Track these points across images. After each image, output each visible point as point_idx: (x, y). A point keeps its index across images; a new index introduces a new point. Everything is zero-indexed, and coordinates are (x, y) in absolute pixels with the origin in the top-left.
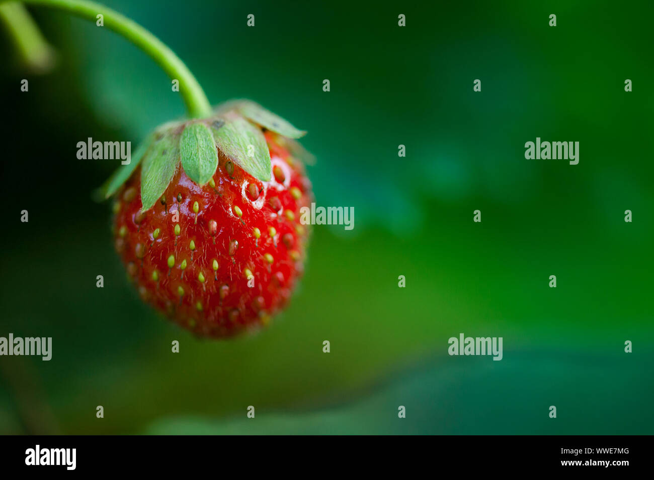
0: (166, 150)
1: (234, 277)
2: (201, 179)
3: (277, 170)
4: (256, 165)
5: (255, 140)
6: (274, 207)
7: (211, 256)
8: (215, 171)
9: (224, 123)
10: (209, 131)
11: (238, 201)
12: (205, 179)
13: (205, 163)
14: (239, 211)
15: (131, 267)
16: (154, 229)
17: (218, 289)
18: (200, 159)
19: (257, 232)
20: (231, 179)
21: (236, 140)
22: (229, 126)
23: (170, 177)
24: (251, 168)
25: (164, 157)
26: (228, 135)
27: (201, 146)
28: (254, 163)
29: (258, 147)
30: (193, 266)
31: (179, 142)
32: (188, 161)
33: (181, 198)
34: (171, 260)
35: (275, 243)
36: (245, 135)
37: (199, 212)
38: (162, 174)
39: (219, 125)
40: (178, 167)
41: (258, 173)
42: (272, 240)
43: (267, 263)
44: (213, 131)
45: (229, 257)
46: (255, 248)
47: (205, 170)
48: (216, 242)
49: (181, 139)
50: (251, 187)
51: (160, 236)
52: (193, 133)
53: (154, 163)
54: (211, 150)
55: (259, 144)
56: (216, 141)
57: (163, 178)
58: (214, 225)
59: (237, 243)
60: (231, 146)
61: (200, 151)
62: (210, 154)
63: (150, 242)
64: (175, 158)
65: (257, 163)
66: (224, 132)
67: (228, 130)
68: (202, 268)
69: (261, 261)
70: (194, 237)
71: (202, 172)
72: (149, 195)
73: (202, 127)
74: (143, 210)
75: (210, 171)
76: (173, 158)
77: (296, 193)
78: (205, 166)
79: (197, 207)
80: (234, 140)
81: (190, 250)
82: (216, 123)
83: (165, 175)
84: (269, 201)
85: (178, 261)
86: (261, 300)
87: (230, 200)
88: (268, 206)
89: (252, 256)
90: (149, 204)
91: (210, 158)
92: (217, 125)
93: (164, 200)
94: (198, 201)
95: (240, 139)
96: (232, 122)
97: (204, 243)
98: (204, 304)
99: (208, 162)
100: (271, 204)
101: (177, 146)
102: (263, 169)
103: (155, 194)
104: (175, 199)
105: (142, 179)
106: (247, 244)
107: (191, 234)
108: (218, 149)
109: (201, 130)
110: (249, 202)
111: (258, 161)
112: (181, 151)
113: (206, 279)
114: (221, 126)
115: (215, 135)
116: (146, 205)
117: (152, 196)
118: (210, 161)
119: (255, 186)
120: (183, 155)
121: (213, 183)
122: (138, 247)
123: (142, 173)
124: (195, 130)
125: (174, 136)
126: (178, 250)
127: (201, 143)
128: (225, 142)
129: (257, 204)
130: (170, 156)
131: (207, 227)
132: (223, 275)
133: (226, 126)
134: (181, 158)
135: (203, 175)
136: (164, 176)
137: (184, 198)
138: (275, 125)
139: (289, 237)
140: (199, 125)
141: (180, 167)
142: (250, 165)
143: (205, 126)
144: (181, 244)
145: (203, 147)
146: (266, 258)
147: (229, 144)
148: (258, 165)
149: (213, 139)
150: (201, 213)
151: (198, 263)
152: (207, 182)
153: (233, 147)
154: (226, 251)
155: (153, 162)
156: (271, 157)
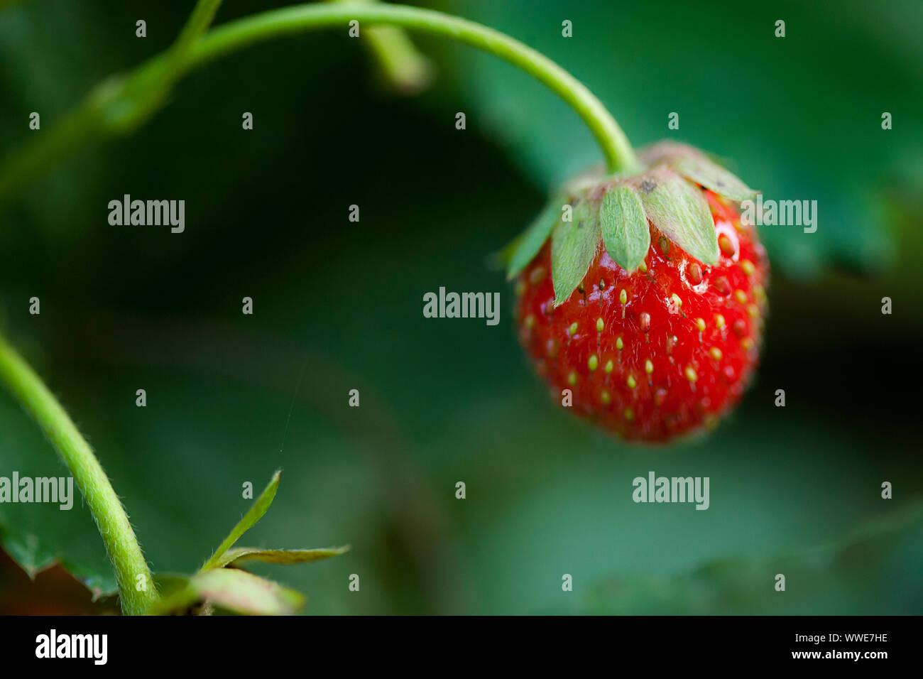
0: (583, 222)
1: (672, 379)
2: (629, 263)
3: (724, 240)
4: (699, 242)
5: (695, 206)
6: (722, 290)
7: (643, 356)
8: (646, 252)
9: (655, 186)
10: (637, 197)
11: (677, 288)
12: (635, 263)
13: (633, 241)
14: (677, 299)
15: (541, 366)
16: (571, 323)
17: (653, 394)
18: (627, 236)
19: (701, 323)
20: (666, 259)
21: (672, 209)
22: (661, 190)
23: (590, 259)
24: (691, 246)
25: (581, 231)
26: (661, 202)
27: (628, 218)
28: (695, 238)
29: (699, 215)
30: (622, 370)
31: (598, 211)
32: (612, 239)
33: (604, 285)
34: (593, 361)
35: (724, 335)
36: (683, 202)
37: (627, 303)
38: (579, 254)
39: (648, 189)
40: (599, 246)
41: (701, 252)
42: (720, 333)
43: (714, 359)
44: (642, 197)
45: (667, 356)
46: (698, 344)
47: (634, 252)
48: (650, 340)
49: (602, 208)
50: (692, 268)
51: (578, 331)
52: (617, 201)
53: (568, 238)
54: (641, 223)
55: (700, 211)
56: (646, 211)
57: (580, 260)
58: (647, 318)
59: (675, 339)
60: (666, 217)
61: (626, 225)
62: (640, 228)
63: (566, 339)
64: (595, 233)
65: (699, 238)
66: (656, 199)
67: (661, 195)
68: (631, 370)
69: (707, 358)
70: (622, 334)
71: (630, 254)
72: (564, 284)
73: (627, 191)
74: (557, 303)
75: (640, 253)
76: (592, 233)
77: (748, 267)
78: (634, 246)
79: (625, 297)
80: (669, 210)
81: (616, 349)
82: (645, 185)
83: (583, 257)
84: (715, 285)
85: (601, 363)
86: (705, 402)
87: (666, 287)
88: (713, 289)
89: (695, 354)
90: (564, 295)
91: (640, 235)
92: (647, 188)
93: (582, 287)
94: (625, 288)
95: (676, 208)
96: (665, 184)
97: (635, 343)
98: (636, 411)
99: (637, 240)
100: (716, 288)
101: (597, 217)
102: (706, 246)
103: (572, 282)
104: (596, 287)
105: (553, 259)
106: (689, 339)
107: (617, 330)
108: (650, 222)
109: (626, 195)
110: (690, 288)
111: (700, 235)
112: (602, 222)
113: (638, 382)
114: (652, 190)
115: (645, 203)
116: (560, 296)
117: (567, 284)
118: (639, 239)
119: (696, 267)
120: (606, 231)
121: (645, 267)
122: (551, 344)
123: (553, 253)
124: (619, 195)
125: (592, 202)
126: (602, 349)
127: (628, 213)
128: (658, 212)
129: (700, 288)
130: (587, 230)
131: (638, 321)
132: (659, 378)
133: (657, 189)
134: (602, 234)
135: (632, 258)
136: (581, 257)
137: (608, 285)
138: (720, 184)
139: (741, 324)
140: (624, 189)
141: (602, 245)
142: (691, 242)
143: (631, 189)
144: (605, 342)
145: (630, 219)
146: (711, 354)
147: (663, 215)
148: (700, 241)
149: (642, 208)
150: (629, 303)
151: (627, 366)
152: (638, 267)
153: (668, 219)
154: (662, 349)
155: (566, 238)
156: (715, 224)
